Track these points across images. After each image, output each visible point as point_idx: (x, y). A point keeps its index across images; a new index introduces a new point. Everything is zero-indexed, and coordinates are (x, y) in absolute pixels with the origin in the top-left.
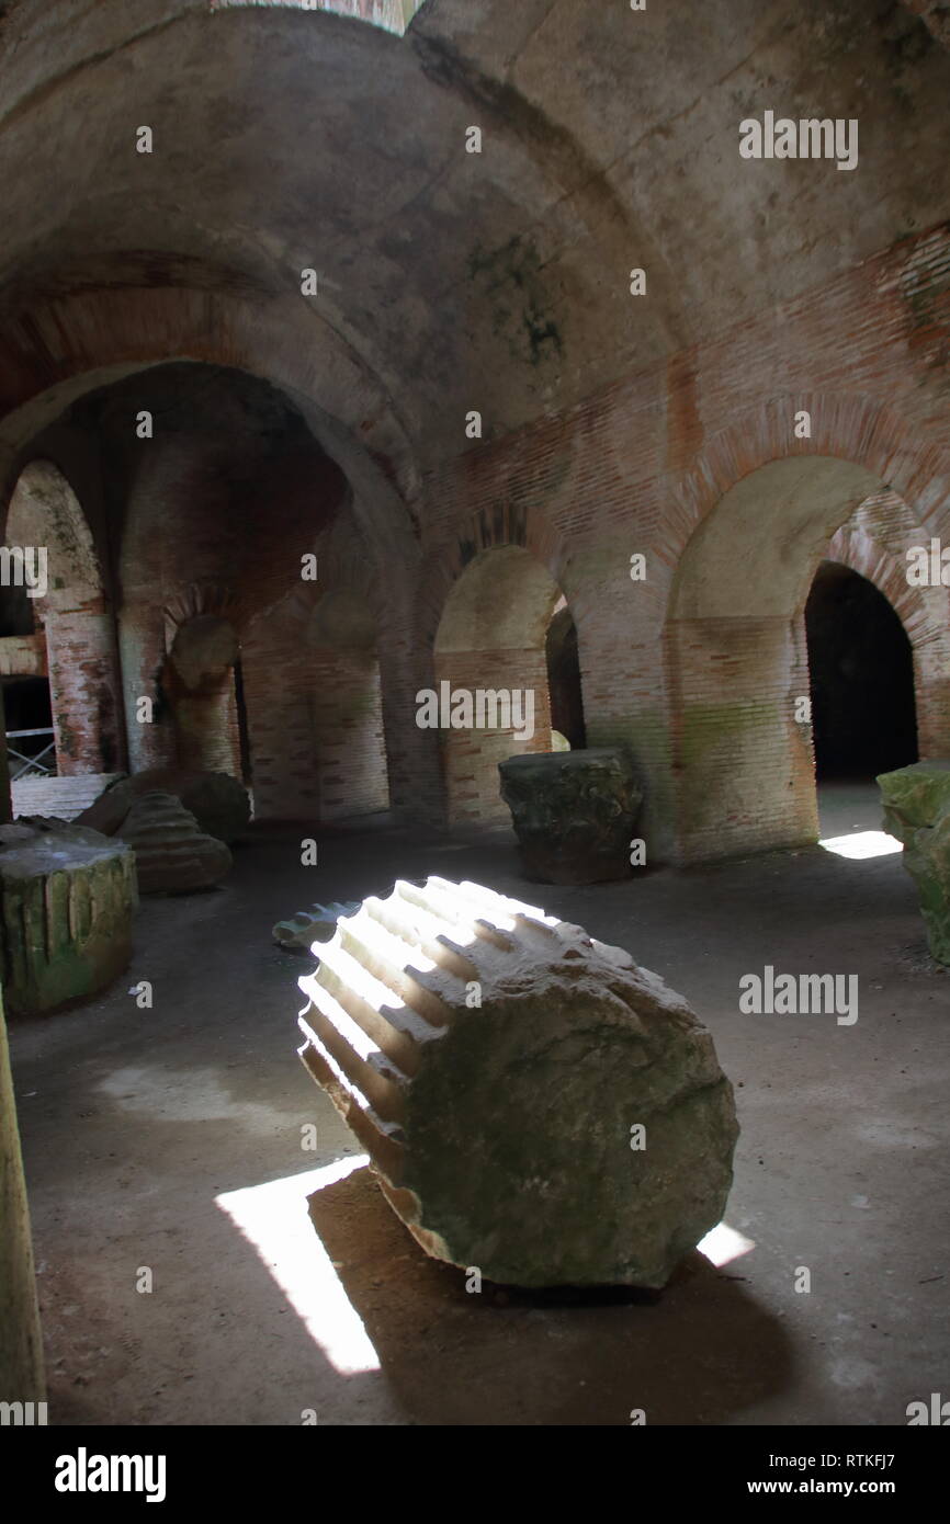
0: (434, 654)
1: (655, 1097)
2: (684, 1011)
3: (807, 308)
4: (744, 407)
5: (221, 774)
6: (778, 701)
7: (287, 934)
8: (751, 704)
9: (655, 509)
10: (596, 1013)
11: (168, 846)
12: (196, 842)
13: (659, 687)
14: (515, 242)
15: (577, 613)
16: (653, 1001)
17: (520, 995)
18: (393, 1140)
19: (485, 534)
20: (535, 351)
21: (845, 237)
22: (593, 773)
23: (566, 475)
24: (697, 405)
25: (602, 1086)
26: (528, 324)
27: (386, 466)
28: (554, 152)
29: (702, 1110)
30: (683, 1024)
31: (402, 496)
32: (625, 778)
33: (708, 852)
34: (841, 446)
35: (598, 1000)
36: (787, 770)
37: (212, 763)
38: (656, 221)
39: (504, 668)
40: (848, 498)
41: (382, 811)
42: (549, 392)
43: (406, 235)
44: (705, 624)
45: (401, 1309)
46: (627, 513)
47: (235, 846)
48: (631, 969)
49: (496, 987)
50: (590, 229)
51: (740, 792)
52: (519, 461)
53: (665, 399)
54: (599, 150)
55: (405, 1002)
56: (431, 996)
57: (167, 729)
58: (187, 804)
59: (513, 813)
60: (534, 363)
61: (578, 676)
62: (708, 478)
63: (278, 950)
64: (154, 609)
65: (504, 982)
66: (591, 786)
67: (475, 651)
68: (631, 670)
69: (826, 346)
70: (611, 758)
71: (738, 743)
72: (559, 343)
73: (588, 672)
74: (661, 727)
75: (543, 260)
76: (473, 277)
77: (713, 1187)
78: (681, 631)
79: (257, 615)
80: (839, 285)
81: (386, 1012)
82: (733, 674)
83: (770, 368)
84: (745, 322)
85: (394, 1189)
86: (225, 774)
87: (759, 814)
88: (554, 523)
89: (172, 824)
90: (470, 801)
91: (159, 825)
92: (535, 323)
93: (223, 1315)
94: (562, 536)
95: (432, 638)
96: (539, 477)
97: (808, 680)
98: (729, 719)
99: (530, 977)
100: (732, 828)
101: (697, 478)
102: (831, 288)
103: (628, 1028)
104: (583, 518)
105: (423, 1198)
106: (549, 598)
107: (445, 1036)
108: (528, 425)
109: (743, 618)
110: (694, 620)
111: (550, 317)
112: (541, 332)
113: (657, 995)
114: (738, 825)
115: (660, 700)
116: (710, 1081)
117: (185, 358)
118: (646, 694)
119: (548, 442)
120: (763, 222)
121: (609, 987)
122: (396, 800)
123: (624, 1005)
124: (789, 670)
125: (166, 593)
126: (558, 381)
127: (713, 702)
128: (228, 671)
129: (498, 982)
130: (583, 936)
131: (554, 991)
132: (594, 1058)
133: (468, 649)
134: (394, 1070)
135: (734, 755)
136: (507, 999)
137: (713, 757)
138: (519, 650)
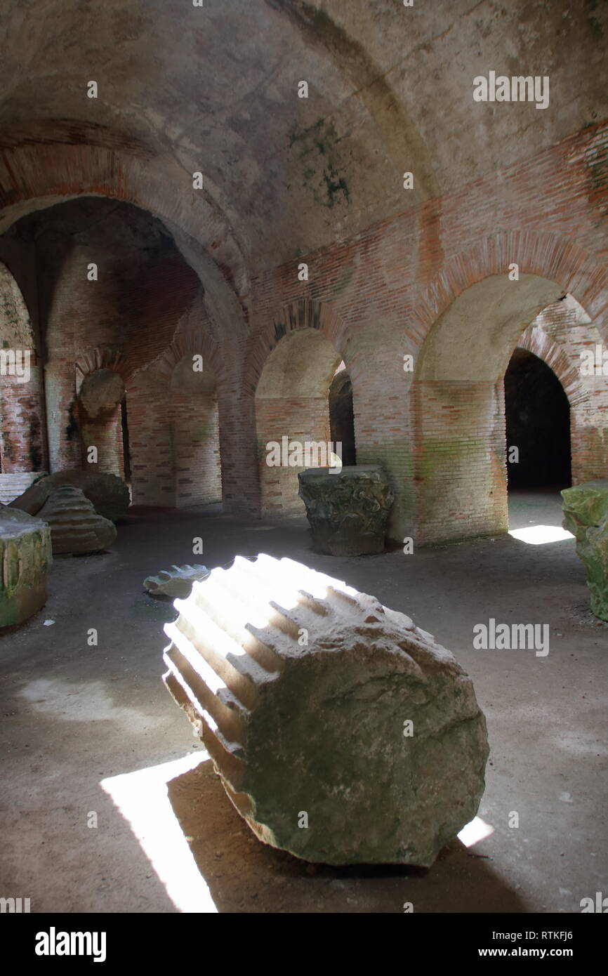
0: (256, 400)
1: (430, 727)
2: (453, 663)
3: (519, 173)
4: (472, 239)
5: (111, 475)
6: (485, 438)
7: (153, 585)
8: (468, 439)
9: (409, 306)
10: (390, 665)
11: (74, 522)
12: (93, 521)
13: (407, 426)
14: (320, 123)
15: (353, 375)
16: (431, 655)
17: (334, 650)
18: (236, 757)
19: (292, 320)
20: (331, 198)
21: (548, 125)
22: (362, 482)
23: (349, 282)
24: (440, 237)
25: (392, 718)
26: (327, 179)
27: (228, 273)
28: (351, 60)
29: (463, 736)
30: (453, 674)
31: (237, 293)
32: (383, 486)
33: (435, 537)
34: (538, 267)
35: (391, 655)
36: (489, 483)
37: (106, 467)
38: (418, 111)
39: (301, 410)
40: (537, 304)
41: (217, 502)
42: (339, 226)
43: (247, 116)
44: (439, 384)
45: (236, 877)
46: (389, 308)
47: (117, 523)
48: (412, 630)
49: (316, 643)
50: (372, 115)
51: (458, 497)
52: (317, 272)
53: (418, 232)
54: (381, 61)
55: (246, 650)
56: (265, 647)
57: (76, 444)
58: (87, 494)
59: (307, 507)
60: (330, 206)
61: (353, 417)
62: (446, 286)
63: (147, 596)
64: (69, 364)
65: (321, 640)
66: (361, 490)
67: (281, 398)
68: (388, 414)
69: (530, 200)
70: (373, 472)
71: (458, 464)
72: (347, 193)
73: (359, 414)
74: (407, 452)
75: (339, 135)
76: (290, 146)
77: (470, 793)
78: (423, 389)
79: (138, 370)
80: (542, 157)
81: (231, 658)
82: (456, 419)
83: (492, 213)
84: (475, 182)
85: (235, 793)
86: (114, 475)
87: (470, 513)
88: (339, 314)
89: (77, 508)
90: (276, 497)
91: (68, 508)
92: (331, 179)
93: (104, 879)
94: (344, 323)
95: (254, 389)
96: (330, 283)
97: (505, 425)
98: (452, 448)
99: (341, 636)
100: (453, 521)
101: (438, 285)
102: (536, 160)
103: (412, 676)
104: (359, 311)
105: (257, 800)
106: (332, 364)
107: (277, 680)
108: (323, 248)
109: (464, 381)
110: (432, 382)
111: (342, 175)
112: (336, 185)
113: (434, 651)
114: (456, 519)
115: (408, 434)
116: (470, 715)
117: (95, 194)
118: (399, 430)
119: (337, 260)
120: (491, 113)
121: (399, 645)
122: (226, 496)
123: (410, 658)
124: (493, 417)
125: (77, 353)
126: (346, 219)
127: (443, 437)
128: (117, 407)
129: (317, 639)
130: (377, 604)
131: (359, 647)
132: (387, 698)
133: (277, 396)
134: (237, 703)
135: (455, 473)
136: (323, 654)
137: (441, 474)
138: (311, 398)
